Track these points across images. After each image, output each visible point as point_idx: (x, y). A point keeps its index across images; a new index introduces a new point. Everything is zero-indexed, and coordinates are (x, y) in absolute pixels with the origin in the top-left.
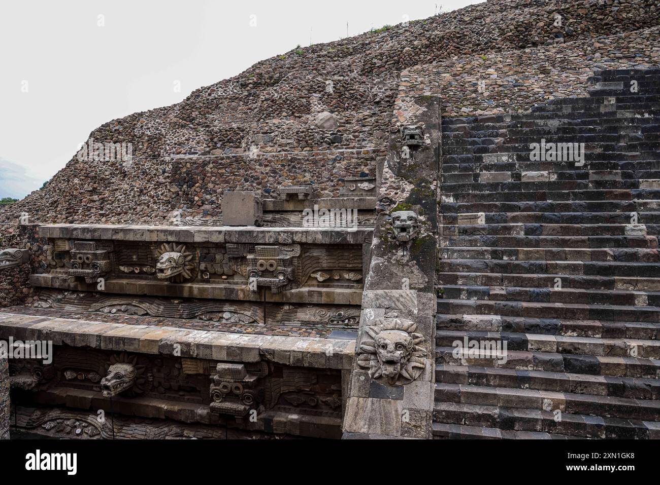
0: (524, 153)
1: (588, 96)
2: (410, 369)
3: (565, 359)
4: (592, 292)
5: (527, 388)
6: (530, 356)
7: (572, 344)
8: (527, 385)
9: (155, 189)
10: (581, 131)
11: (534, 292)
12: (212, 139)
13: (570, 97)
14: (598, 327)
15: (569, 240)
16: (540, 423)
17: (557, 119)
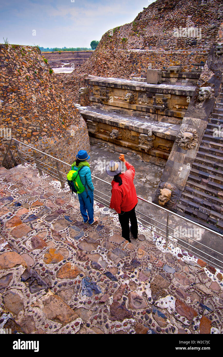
2: (191, 145)
9: (125, 64)
12: (145, 42)
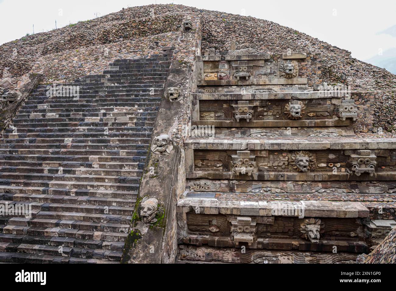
0: (53, 104)
1: (102, 74)
3: (4, 195)
10: (84, 92)
14: (24, 182)
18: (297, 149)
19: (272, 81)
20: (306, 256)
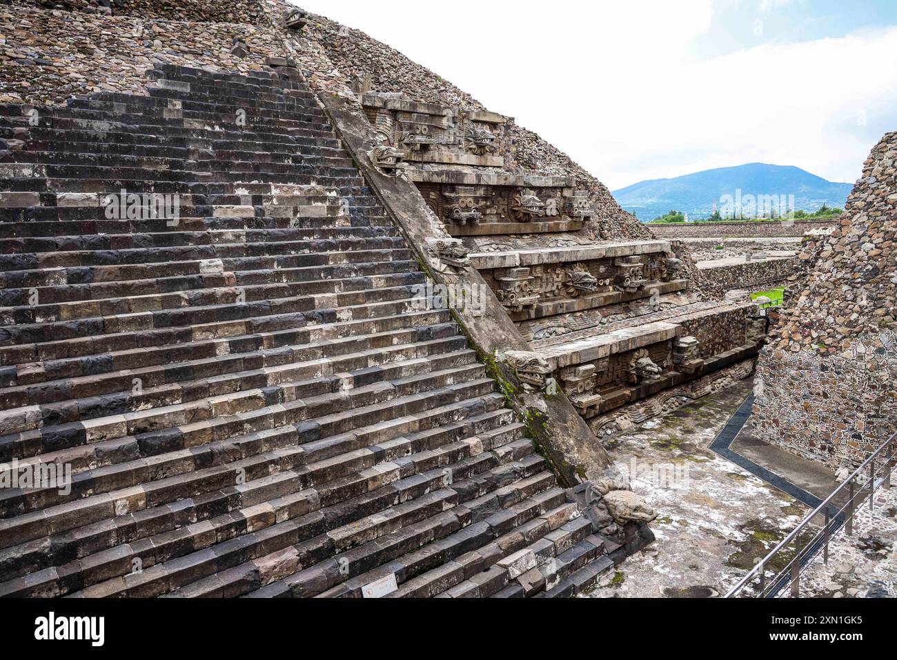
0: (59, 166)
1: (147, 95)
3: (139, 441)
4: (166, 348)
5: (90, 495)
6: (90, 450)
7: (146, 419)
8: (90, 491)
10: (140, 140)
11: (88, 362)
13: (124, 92)
14: (177, 391)
15: (133, 285)
16: (114, 535)
17: (106, 121)
18: (575, 260)
19: (460, 158)
20: (638, 407)
